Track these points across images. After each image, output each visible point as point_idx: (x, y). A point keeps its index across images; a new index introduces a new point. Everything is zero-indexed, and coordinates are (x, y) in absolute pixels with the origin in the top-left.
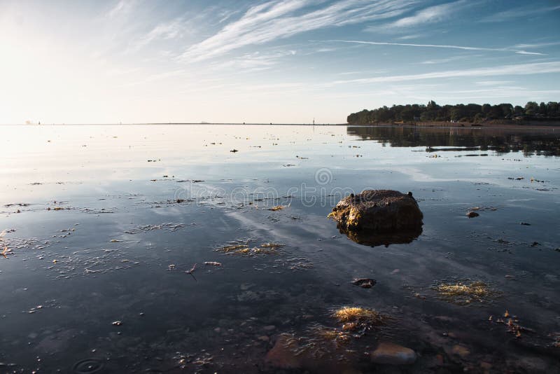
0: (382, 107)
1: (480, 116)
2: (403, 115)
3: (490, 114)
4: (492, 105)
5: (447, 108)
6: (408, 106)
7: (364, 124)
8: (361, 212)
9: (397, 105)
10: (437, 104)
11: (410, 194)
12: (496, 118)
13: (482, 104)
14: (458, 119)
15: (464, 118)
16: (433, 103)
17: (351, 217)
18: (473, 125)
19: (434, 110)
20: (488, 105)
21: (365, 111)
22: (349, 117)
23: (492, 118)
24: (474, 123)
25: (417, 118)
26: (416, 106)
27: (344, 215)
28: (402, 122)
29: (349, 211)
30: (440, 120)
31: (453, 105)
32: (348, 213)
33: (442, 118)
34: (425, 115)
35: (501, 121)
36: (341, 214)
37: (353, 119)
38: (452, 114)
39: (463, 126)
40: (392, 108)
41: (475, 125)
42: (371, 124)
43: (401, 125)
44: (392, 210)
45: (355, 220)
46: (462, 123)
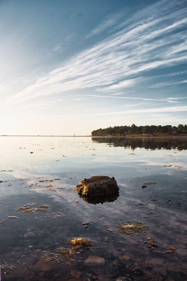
0: (109, 127)
1: (157, 132)
2: (119, 131)
3: (162, 130)
4: (162, 126)
5: (141, 128)
6: (122, 127)
7: (100, 136)
8: (89, 188)
9: (116, 126)
10: (136, 125)
11: (113, 178)
12: (164, 133)
13: (157, 126)
14: (146, 133)
15: (149, 133)
16: (134, 125)
17: (84, 191)
18: (154, 136)
19: (134, 129)
20: (161, 126)
21: (100, 129)
22: (92, 132)
23: (163, 132)
24: (154, 135)
25: (126, 133)
26: (125, 127)
27: (81, 189)
28: (119, 135)
29: (83, 188)
30: (138, 134)
31: (144, 126)
32: (83, 189)
33: (138, 132)
34: (130, 131)
35: (167, 134)
36: (80, 189)
37: (94, 133)
38: (143, 130)
39: (149, 136)
40: (114, 128)
41: (155, 136)
42: (104, 136)
43: (118, 136)
44: (104, 187)
45: (86, 192)
46: (149, 135)
